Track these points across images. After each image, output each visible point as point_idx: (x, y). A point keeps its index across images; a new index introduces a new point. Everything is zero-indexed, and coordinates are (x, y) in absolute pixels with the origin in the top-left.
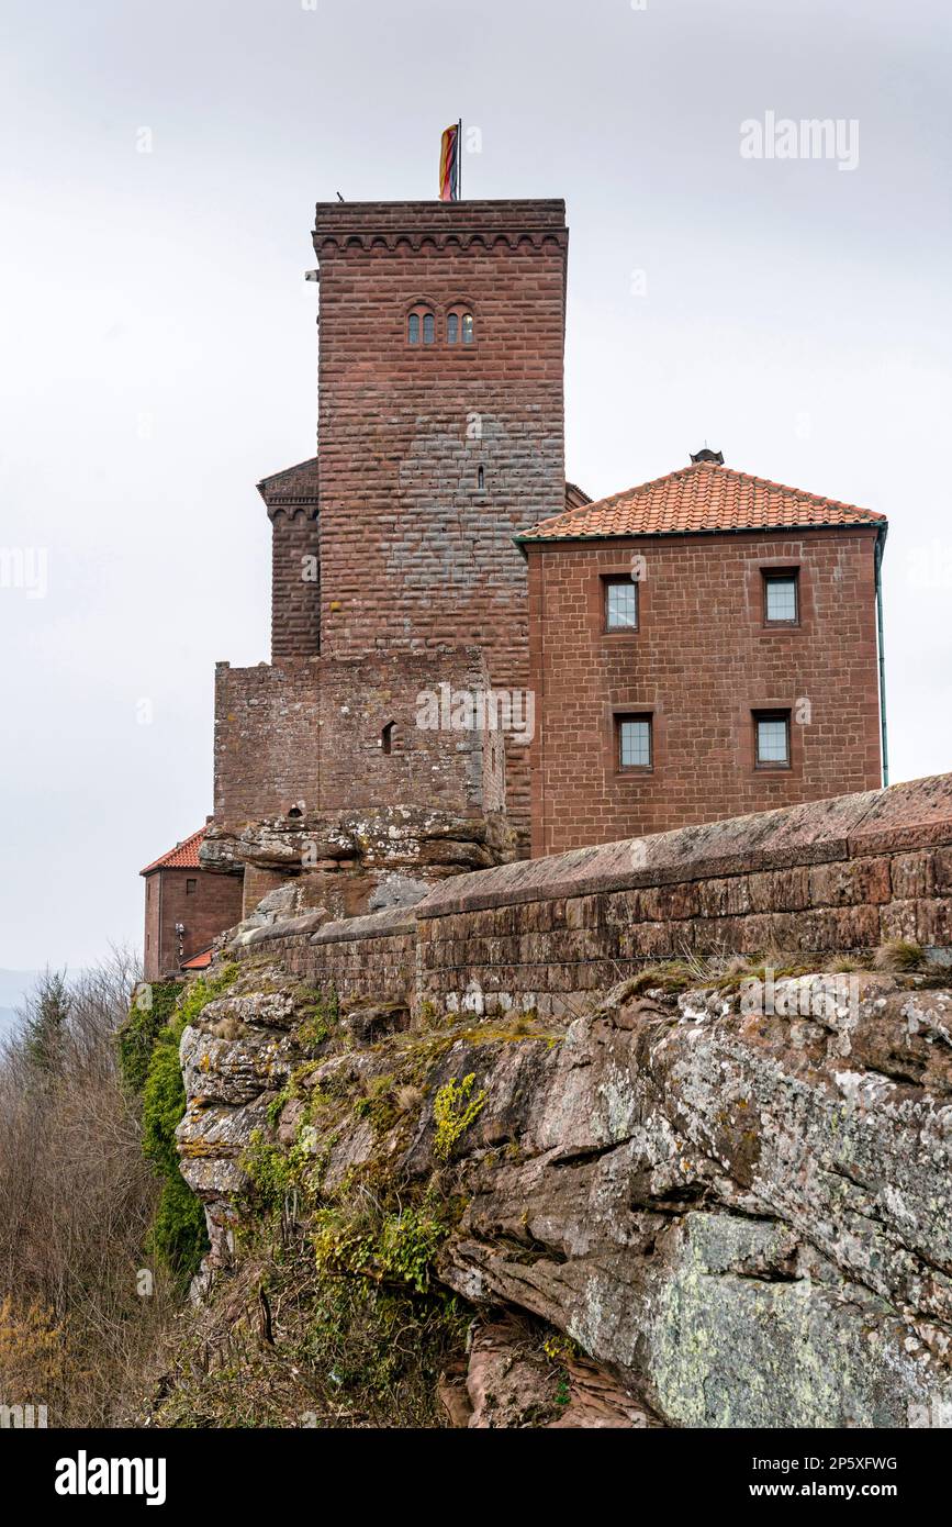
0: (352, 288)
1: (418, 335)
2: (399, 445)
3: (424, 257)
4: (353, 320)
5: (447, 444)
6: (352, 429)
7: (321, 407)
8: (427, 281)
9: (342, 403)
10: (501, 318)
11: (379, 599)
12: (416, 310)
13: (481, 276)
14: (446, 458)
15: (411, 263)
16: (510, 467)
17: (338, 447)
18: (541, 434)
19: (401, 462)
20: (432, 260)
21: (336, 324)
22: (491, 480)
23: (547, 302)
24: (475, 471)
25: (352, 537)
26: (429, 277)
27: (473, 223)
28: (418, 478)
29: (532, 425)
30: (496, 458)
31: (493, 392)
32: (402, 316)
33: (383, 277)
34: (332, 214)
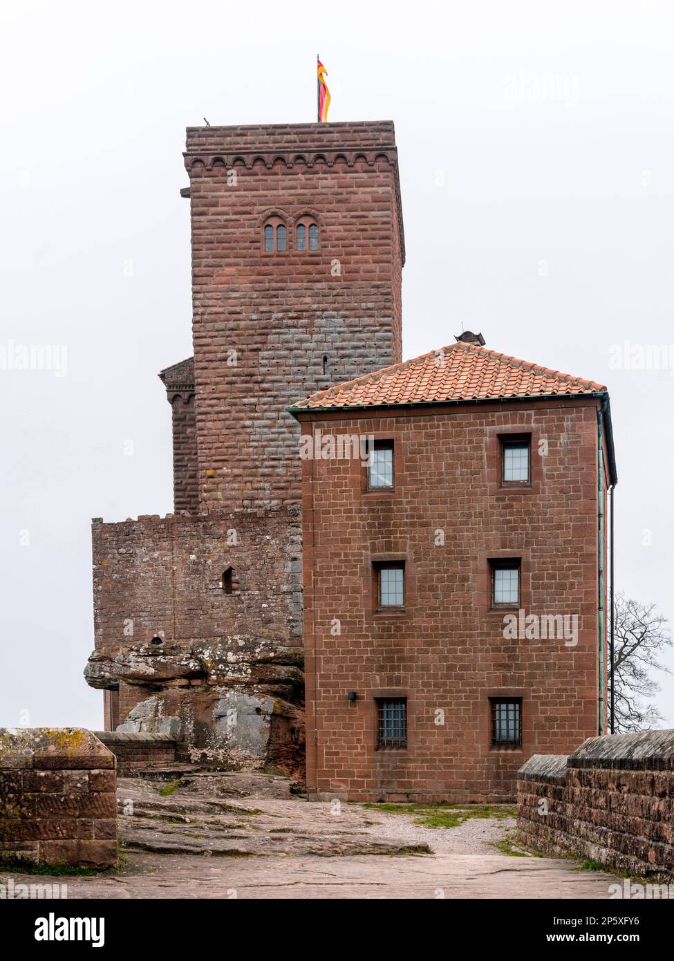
0: (218, 202)
1: (273, 243)
2: (258, 339)
3: (276, 174)
4: (219, 231)
5: (298, 337)
6: (220, 325)
7: (194, 306)
8: (279, 197)
9: (211, 302)
10: (341, 228)
11: (245, 468)
12: (270, 222)
13: (323, 191)
14: (297, 349)
15: (265, 180)
16: (349, 356)
18: (373, 328)
19: (260, 353)
20: (283, 176)
23: (379, 213)
24: (320, 360)
25: (222, 416)
26: (281, 192)
28: (273, 366)
29: (366, 321)
30: (337, 349)
31: (335, 292)
32: (259, 227)
33: (243, 193)
34: (200, 137)
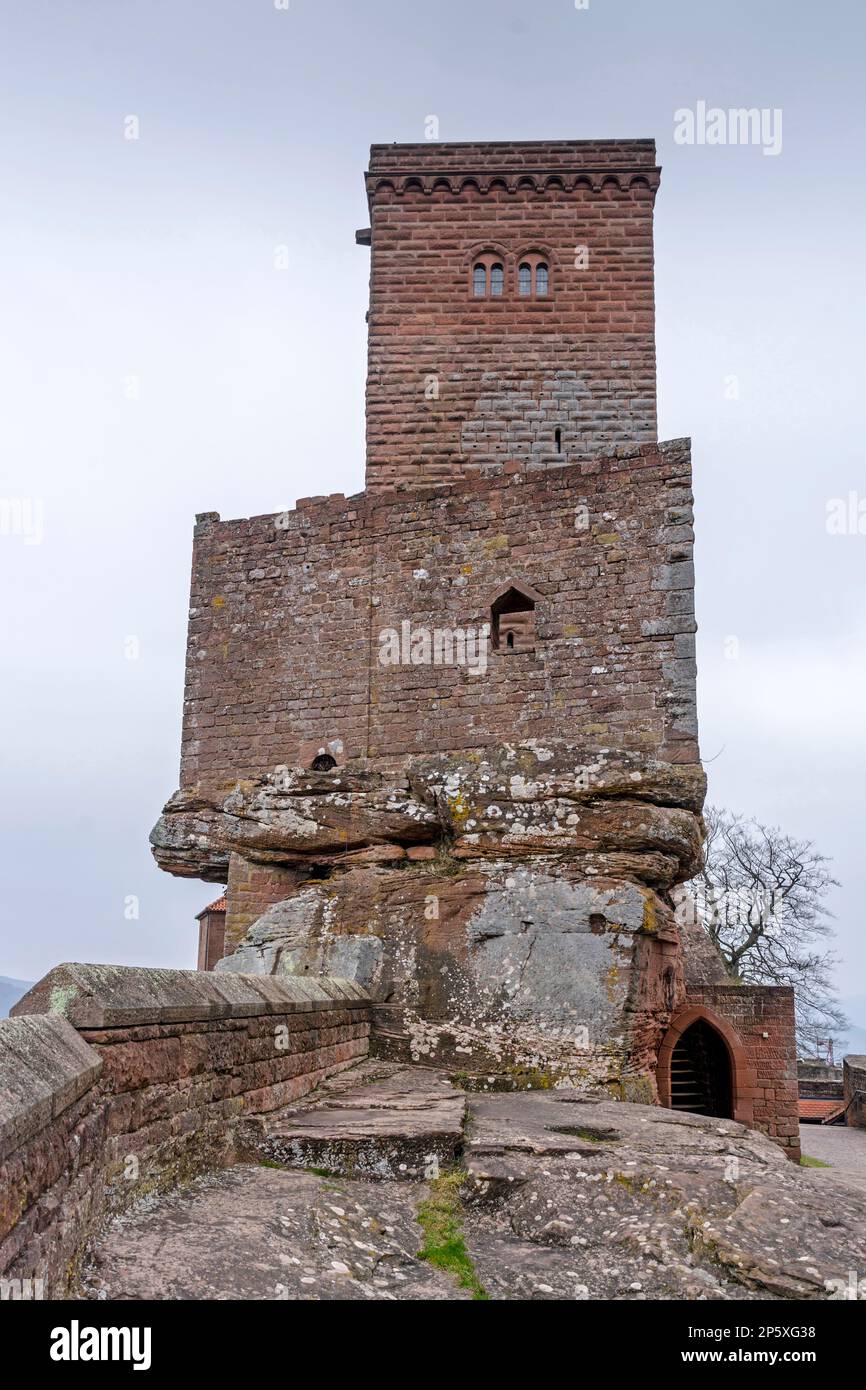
0: (410, 234)
1: (486, 285)
2: (462, 404)
3: (493, 201)
4: (411, 268)
5: (520, 402)
6: (407, 387)
7: (371, 363)
8: (496, 227)
9: (394, 358)
12: (483, 259)
13: (558, 221)
14: (518, 418)
15: (477, 208)
16: (593, 429)
17: (390, 406)
18: (630, 393)
19: (464, 423)
20: (503, 205)
21: (390, 273)
22: (570, 444)
23: (637, 249)
24: (552, 434)
26: (498, 223)
27: (549, 164)
28: (482, 441)
29: (618, 383)
30: (576, 419)
31: (574, 346)
32: (467, 265)
33: (445, 223)
34: (388, 155)
